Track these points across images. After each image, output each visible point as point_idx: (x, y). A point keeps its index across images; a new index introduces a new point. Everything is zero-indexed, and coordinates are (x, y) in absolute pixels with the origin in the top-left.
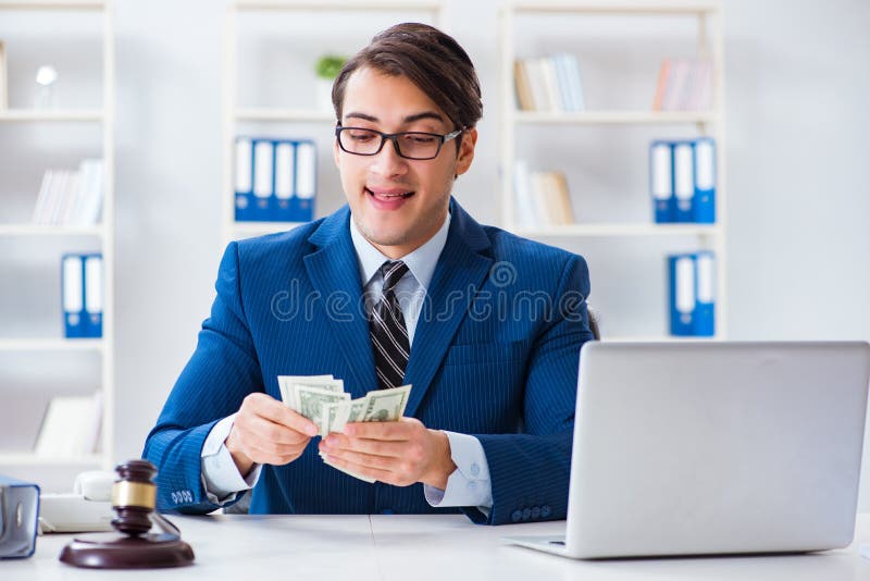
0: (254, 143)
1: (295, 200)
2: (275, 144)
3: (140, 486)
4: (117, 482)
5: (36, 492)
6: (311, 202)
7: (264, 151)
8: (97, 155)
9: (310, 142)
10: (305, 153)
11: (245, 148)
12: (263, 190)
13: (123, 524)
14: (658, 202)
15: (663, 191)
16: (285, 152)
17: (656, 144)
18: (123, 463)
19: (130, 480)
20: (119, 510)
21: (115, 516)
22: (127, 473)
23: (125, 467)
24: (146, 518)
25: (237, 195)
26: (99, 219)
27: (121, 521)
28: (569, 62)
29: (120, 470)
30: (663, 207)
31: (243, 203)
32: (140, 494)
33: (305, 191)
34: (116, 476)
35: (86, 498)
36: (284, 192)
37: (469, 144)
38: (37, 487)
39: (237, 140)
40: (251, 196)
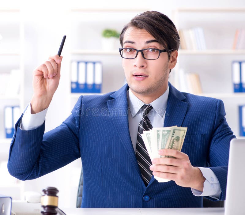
0: (78, 63)
1: (94, 85)
2: (86, 63)
3: (52, 197)
4: (43, 196)
5: (10, 199)
6: (100, 85)
7: (82, 66)
8: (17, 68)
9: (100, 62)
10: (98, 67)
11: (75, 65)
12: (82, 81)
13: (46, 213)
14: (235, 85)
15: (237, 80)
16: (90, 66)
17: (234, 62)
18: (46, 188)
19: (48, 195)
20: (44, 207)
21: (42, 210)
22: (47, 192)
23: (46, 190)
24: (55, 210)
25: (72, 83)
26: (19, 93)
27: (45, 211)
28: (200, 31)
29: (44, 191)
30: (237, 86)
31: (74, 86)
32: (53, 201)
33: (98, 81)
34: (43, 194)
35: (28, 202)
36: (90, 82)
37: (175, 57)
38: (11, 198)
39: (72, 62)
40: (77, 84)
